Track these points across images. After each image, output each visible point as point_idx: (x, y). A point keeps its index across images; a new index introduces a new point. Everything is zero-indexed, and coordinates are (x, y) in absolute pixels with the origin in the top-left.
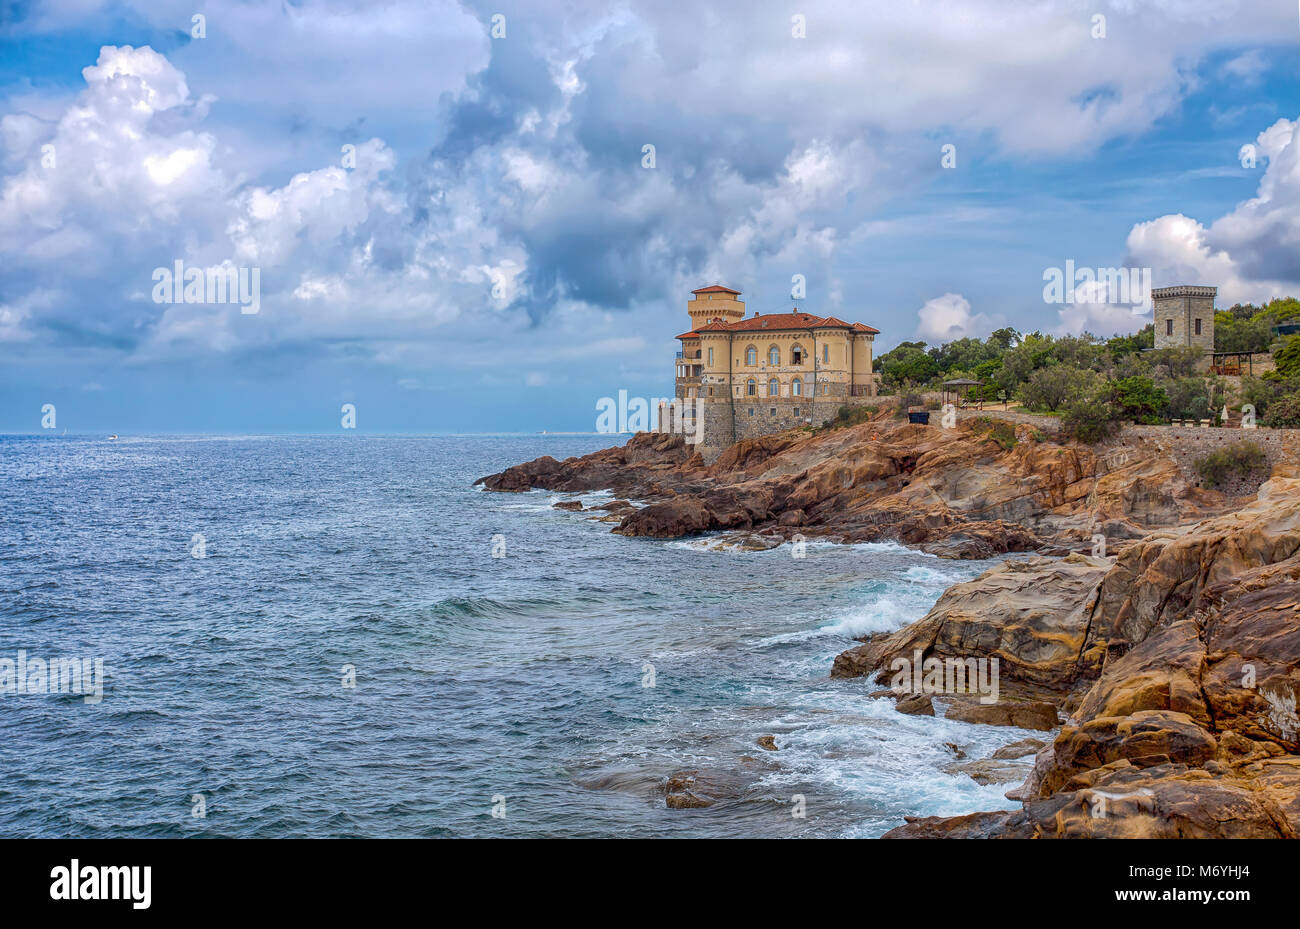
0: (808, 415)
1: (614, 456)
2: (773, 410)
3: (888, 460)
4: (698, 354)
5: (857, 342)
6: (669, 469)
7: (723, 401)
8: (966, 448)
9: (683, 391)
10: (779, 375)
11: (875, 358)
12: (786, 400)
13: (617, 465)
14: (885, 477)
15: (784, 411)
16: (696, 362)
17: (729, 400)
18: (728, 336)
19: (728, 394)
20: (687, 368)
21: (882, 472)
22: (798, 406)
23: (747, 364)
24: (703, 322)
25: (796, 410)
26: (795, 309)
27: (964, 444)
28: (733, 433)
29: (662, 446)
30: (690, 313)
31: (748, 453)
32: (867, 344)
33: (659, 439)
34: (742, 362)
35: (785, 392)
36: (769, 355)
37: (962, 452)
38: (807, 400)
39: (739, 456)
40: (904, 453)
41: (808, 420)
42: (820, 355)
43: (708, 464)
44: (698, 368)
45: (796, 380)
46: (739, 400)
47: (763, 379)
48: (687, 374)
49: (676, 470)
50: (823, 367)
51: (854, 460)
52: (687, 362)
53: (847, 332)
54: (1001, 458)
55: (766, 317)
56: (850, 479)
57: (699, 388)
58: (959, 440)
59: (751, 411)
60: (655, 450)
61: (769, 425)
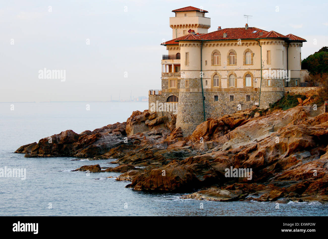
0: (256, 100)
1: (117, 129)
2: (232, 97)
4: (178, 57)
5: (290, 48)
6: (157, 139)
7: (196, 90)
9: (167, 83)
10: (236, 72)
11: (302, 59)
12: (241, 89)
13: (120, 136)
15: (240, 97)
16: (176, 62)
17: (201, 89)
18: (199, 44)
19: (200, 85)
20: (170, 66)
22: (249, 94)
23: (213, 64)
24: (181, 33)
25: (248, 97)
26: (247, 25)
28: (204, 113)
30: (172, 26)
31: (215, 127)
32: (297, 48)
33: (150, 117)
34: (209, 62)
35: (240, 85)
36: (229, 58)
38: (256, 89)
39: (208, 129)
41: (257, 104)
42: (264, 58)
43: (186, 135)
44: (177, 67)
45: (248, 75)
46: (207, 89)
47: (224, 75)
48: (170, 71)
49: (162, 139)
50: (265, 66)
51: (289, 137)
52: (169, 62)
53: (283, 41)
55: (227, 30)
56: (286, 150)
57: (179, 80)
59: (216, 97)
60: (147, 125)
61: (229, 107)
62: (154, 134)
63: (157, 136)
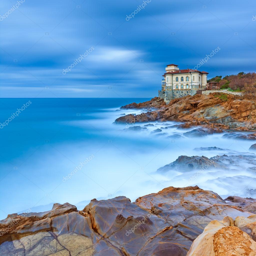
0: (190, 93)
1: (149, 102)
2: (182, 92)
3: (190, 105)
5: (203, 76)
8: (211, 101)
10: (183, 84)
12: (185, 89)
14: (189, 109)
15: (185, 92)
17: (172, 90)
18: (172, 75)
19: (172, 88)
21: (187, 108)
22: (188, 91)
23: (176, 81)
27: (211, 100)
29: (159, 100)
31: (175, 102)
32: (205, 76)
33: (158, 99)
36: (181, 79)
37: (210, 102)
38: (190, 89)
39: (173, 103)
40: (194, 103)
41: (190, 94)
42: (192, 79)
43: (167, 104)
45: (187, 85)
46: (174, 90)
47: (180, 85)
50: (193, 82)
54: (222, 104)
58: (210, 99)
59: (177, 92)
60: (157, 101)
61: (181, 95)
62: (159, 104)
63: (159, 105)
